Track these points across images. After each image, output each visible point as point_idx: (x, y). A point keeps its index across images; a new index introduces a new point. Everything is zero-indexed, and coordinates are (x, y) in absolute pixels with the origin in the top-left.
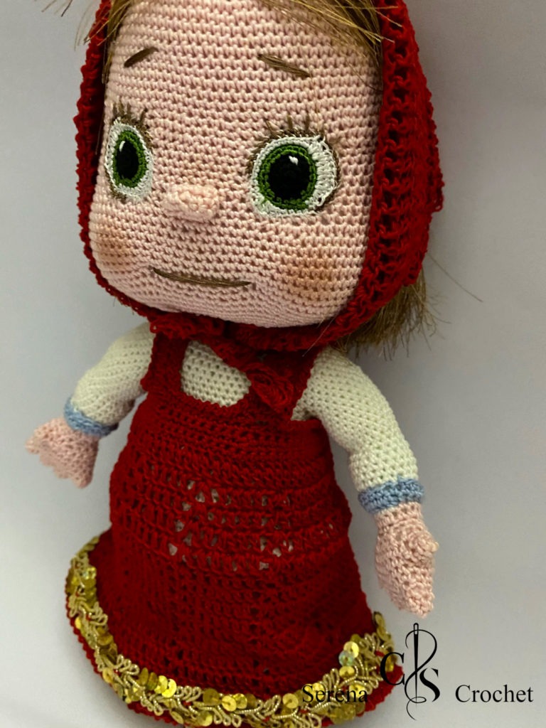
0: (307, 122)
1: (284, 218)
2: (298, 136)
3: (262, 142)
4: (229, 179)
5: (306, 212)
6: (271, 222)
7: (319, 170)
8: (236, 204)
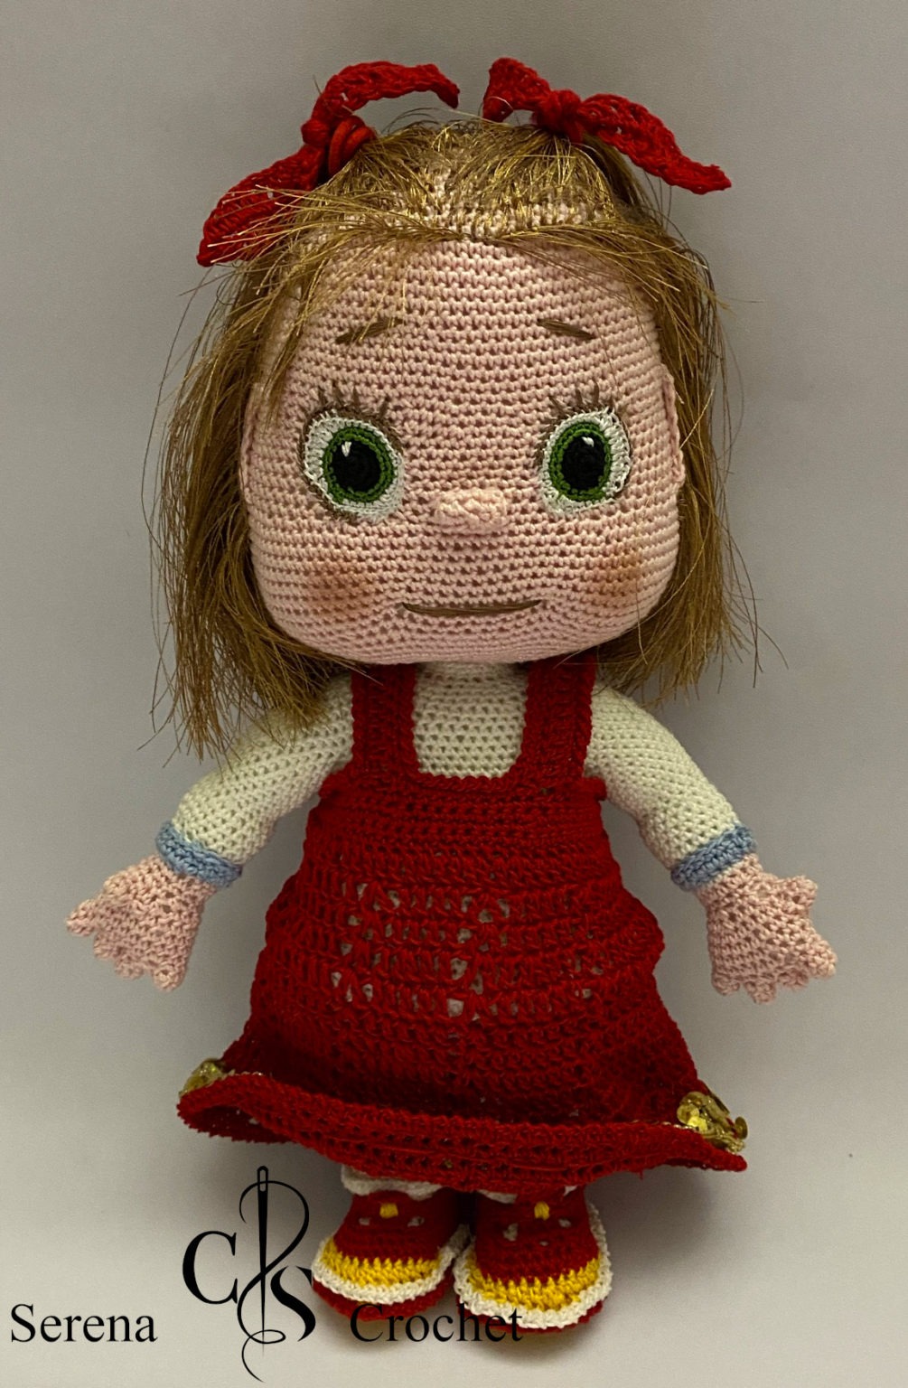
0: (596, 391)
1: (583, 512)
2: (587, 412)
3: (549, 425)
4: (514, 476)
5: (605, 501)
6: (568, 520)
7: (613, 448)
8: (526, 505)
